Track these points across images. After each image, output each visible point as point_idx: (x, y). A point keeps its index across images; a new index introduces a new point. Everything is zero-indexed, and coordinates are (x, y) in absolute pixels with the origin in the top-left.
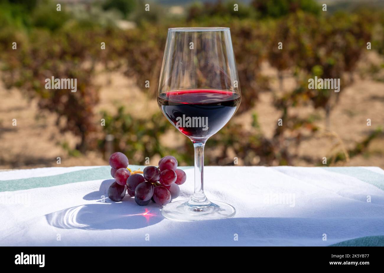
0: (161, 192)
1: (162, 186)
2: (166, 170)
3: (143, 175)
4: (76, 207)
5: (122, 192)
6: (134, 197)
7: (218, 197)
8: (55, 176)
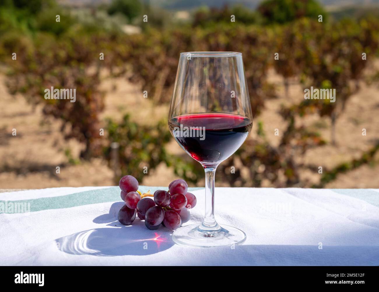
0: (171, 216)
1: (172, 211)
2: (177, 195)
3: (153, 198)
4: (86, 231)
5: (132, 216)
6: (144, 221)
7: (229, 221)
8: (64, 196)
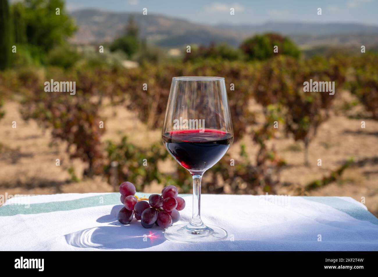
0: (164, 216)
1: (164, 212)
2: (169, 198)
3: (148, 202)
4: (91, 229)
5: (130, 216)
6: (140, 221)
7: (213, 222)
8: (72, 201)
